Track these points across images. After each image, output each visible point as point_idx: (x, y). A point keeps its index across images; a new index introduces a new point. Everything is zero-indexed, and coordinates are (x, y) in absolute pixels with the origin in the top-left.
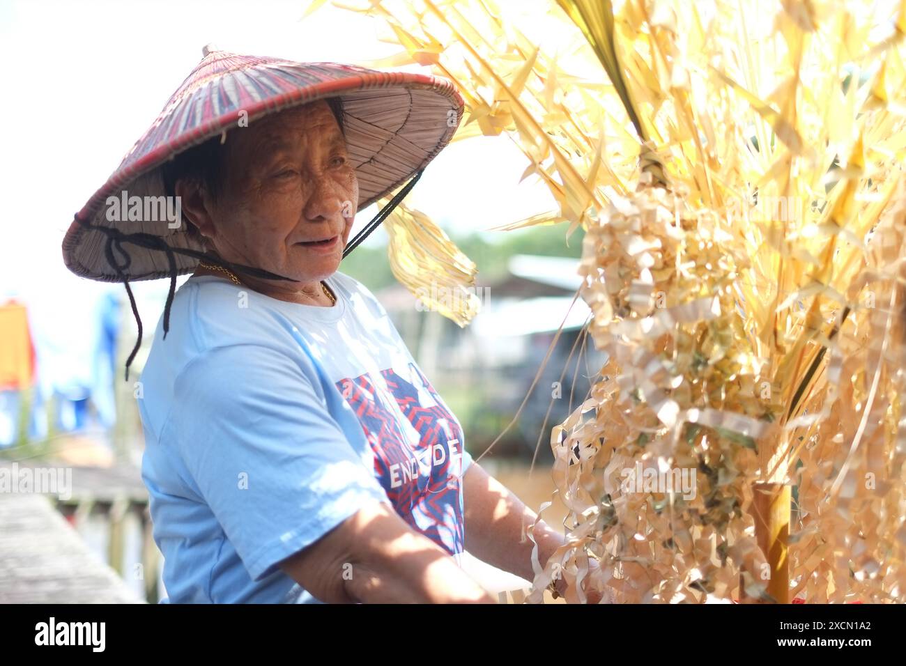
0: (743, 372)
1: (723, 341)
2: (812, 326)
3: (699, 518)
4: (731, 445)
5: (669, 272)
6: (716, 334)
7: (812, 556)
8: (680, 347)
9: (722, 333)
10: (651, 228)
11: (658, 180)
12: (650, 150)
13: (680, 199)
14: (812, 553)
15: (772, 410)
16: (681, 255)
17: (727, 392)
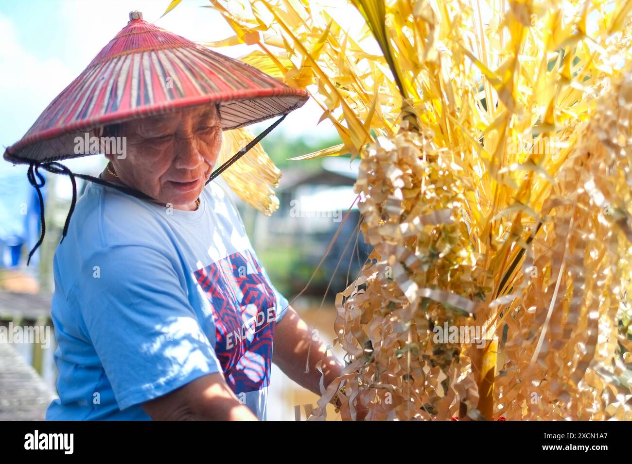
0: (465, 263)
1: (451, 241)
2: (515, 233)
3: (430, 362)
4: (453, 314)
5: (417, 191)
6: (446, 236)
7: (512, 391)
8: (421, 243)
9: (451, 235)
10: (405, 160)
11: (413, 127)
12: (408, 105)
13: (427, 141)
14: (512, 388)
15: (483, 290)
16: (426, 179)
17: (452, 276)
